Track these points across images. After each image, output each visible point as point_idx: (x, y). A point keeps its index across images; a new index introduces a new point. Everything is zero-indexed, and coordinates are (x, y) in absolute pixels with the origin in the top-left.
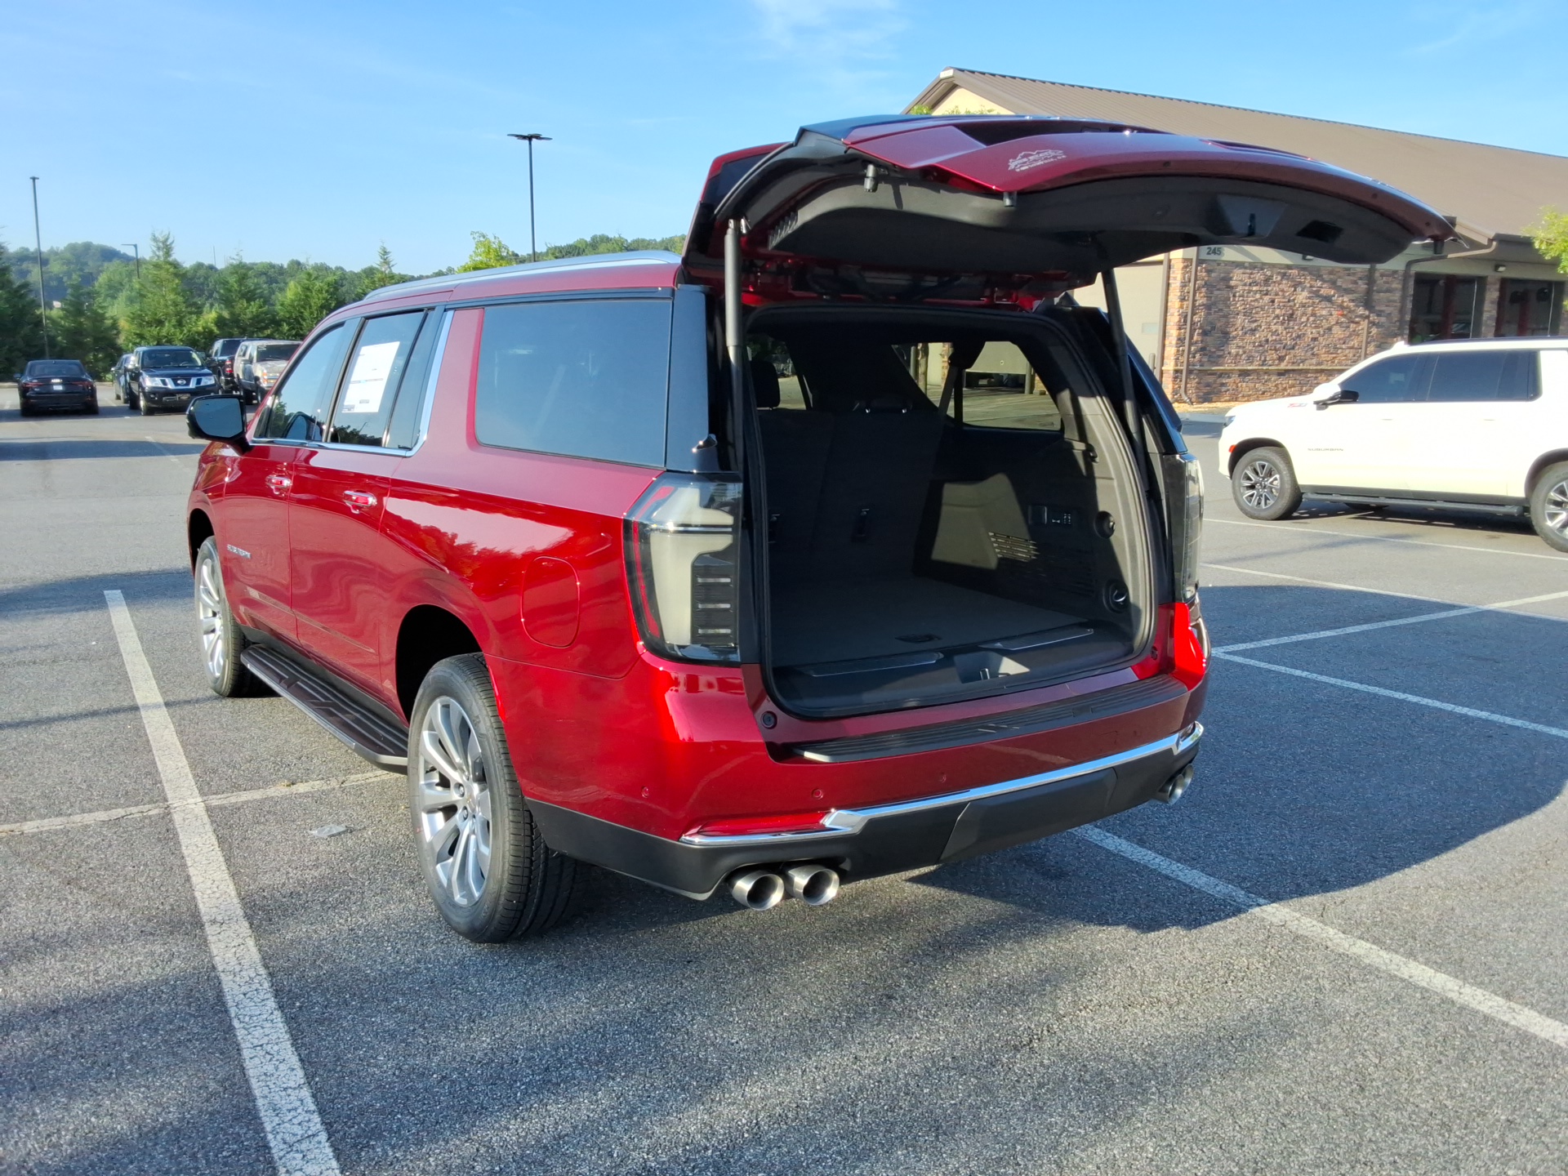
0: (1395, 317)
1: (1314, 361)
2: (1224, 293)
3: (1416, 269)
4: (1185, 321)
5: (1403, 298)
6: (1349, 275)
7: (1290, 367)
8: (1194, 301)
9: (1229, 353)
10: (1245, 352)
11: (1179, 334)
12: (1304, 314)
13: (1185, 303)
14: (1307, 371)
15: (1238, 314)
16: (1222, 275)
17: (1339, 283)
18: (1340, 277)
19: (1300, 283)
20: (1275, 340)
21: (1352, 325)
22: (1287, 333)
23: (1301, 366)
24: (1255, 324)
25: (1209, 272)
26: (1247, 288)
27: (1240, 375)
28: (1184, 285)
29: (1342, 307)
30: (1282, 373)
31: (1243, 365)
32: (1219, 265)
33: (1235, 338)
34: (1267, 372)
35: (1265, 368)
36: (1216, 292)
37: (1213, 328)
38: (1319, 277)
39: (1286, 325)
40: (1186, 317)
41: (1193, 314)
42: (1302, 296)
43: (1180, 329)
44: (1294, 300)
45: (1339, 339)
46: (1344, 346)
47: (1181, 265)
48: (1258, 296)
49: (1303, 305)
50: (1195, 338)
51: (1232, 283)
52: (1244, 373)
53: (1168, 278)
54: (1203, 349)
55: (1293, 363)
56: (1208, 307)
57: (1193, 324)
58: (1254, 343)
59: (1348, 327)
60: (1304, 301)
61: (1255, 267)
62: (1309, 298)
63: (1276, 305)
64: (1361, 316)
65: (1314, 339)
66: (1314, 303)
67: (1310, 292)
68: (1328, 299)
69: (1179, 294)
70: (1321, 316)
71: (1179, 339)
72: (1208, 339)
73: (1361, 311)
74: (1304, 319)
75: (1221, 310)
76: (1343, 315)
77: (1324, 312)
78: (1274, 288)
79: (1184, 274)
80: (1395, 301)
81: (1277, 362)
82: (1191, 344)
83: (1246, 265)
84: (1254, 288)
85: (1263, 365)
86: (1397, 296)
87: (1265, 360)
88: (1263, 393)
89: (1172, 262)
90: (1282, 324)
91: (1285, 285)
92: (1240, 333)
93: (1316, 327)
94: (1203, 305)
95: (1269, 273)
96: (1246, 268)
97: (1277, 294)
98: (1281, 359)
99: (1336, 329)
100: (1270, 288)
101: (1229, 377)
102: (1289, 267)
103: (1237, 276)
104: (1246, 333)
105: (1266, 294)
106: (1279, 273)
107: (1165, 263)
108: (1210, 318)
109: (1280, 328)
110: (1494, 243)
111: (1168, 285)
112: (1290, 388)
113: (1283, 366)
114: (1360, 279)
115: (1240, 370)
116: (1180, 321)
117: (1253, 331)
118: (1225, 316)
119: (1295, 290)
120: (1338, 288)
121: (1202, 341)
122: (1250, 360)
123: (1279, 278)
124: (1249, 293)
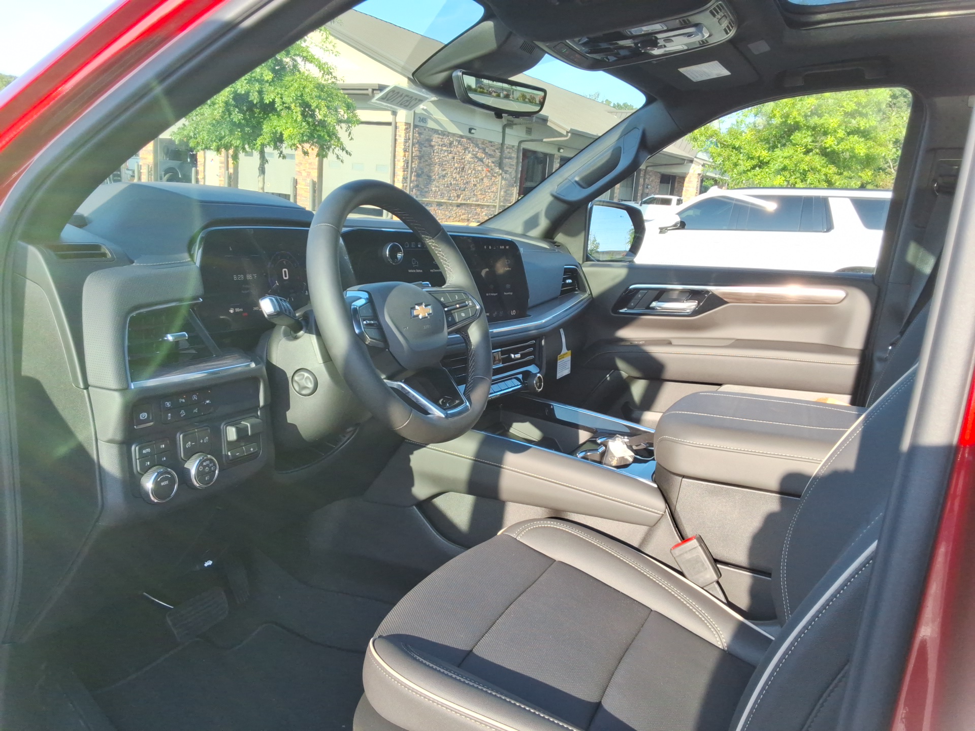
0: (513, 174)
1: (475, 199)
2: (428, 149)
3: (524, 146)
4: (407, 166)
5: (517, 163)
6: (492, 146)
7: (463, 202)
8: (412, 153)
9: (431, 190)
10: (439, 190)
11: (404, 174)
12: (470, 168)
13: (407, 153)
14: (471, 205)
15: (436, 165)
16: (427, 137)
17: (487, 151)
18: (488, 147)
19: (467, 148)
20: (455, 184)
21: (493, 178)
22: (461, 180)
23: (468, 202)
24: (445, 172)
25: (420, 134)
26: (440, 147)
27: (437, 205)
28: (406, 141)
29: (488, 166)
30: (459, 206)
31: (438, 199)
32: (425, 130)
33: (434, 180)
34: (451, 204)
35: (450, 202)
36: (424, 148)
37: (422, 172)
38: (477, 146)
39: (460, 174)
40: (408, 163)
41: (412, 162)
42: (469, 157)
43: (404, 171)
44: (464, 158)
45: (487, 186)
46: (489, 191)
47: (404, 127)
48: (446, 154)
49: (469, 162)
50: (413, 178)
51: (433, 143)
52: (440, 204)
53: (395, 135)
54: (417, 186)
55: (464, 199)
56: (420, 158)
57: (412, 168)
58: (444, 184)
59: (491, 179)
60: (470, 160)
61: (444, 135)
62: (472, 158)
63: (455, 160)
64: (497, 173)
65: (475, 185)
66: (474, 161)
67: (473, 154)
68: (481, 160)
69: (403, 147)
70: (478, 170)
71: (404, 178)
72: (420, 179)
73: (497, 170)
74: (470, 172)
75: (427, 161)
76: (489, 171)
77: (480, 168)
78: (454, 149)
79: (406, 134)
80: (513, 165)
81: (456, 198)
82: (411, 182)
83: (440, 132)
84: (444, 148)
85: (449, 200)
86: (514, 162)
87: (450, 197)
88: (449, 218)
89: (398, 125)
90: (459, 173)
91: (460, 148)
92: (437, 177)
93: (476, 177)
94: (417, 156)
95: (451, 139)
96: (439, 134)
97: (456, 154)
98: (458, 196)
99: (485, 180)
100: (452, 149)
101: (431, 206)
102: (462, 137)
103: (436, 139)
104: (440, 178)
105: (450, 153)
106: (457, 140)
107: (393, 124)
108: (421, 165)
109: (458, 176)
110: (569, 134)
111: (396, 140)
112: (463, 215)
113: (459, 201)
114: (497, 149)
115: (437, 202)
116: (404, 166)
117: (444, 176)
118: (429, 165)
119: (465, 152)
120: (486, 153)
121: (416, 181)
122: (442, 195)
123: (457, 143)
124: (441, 151)
